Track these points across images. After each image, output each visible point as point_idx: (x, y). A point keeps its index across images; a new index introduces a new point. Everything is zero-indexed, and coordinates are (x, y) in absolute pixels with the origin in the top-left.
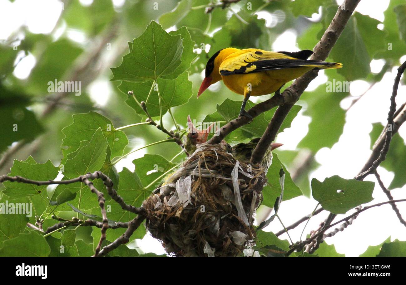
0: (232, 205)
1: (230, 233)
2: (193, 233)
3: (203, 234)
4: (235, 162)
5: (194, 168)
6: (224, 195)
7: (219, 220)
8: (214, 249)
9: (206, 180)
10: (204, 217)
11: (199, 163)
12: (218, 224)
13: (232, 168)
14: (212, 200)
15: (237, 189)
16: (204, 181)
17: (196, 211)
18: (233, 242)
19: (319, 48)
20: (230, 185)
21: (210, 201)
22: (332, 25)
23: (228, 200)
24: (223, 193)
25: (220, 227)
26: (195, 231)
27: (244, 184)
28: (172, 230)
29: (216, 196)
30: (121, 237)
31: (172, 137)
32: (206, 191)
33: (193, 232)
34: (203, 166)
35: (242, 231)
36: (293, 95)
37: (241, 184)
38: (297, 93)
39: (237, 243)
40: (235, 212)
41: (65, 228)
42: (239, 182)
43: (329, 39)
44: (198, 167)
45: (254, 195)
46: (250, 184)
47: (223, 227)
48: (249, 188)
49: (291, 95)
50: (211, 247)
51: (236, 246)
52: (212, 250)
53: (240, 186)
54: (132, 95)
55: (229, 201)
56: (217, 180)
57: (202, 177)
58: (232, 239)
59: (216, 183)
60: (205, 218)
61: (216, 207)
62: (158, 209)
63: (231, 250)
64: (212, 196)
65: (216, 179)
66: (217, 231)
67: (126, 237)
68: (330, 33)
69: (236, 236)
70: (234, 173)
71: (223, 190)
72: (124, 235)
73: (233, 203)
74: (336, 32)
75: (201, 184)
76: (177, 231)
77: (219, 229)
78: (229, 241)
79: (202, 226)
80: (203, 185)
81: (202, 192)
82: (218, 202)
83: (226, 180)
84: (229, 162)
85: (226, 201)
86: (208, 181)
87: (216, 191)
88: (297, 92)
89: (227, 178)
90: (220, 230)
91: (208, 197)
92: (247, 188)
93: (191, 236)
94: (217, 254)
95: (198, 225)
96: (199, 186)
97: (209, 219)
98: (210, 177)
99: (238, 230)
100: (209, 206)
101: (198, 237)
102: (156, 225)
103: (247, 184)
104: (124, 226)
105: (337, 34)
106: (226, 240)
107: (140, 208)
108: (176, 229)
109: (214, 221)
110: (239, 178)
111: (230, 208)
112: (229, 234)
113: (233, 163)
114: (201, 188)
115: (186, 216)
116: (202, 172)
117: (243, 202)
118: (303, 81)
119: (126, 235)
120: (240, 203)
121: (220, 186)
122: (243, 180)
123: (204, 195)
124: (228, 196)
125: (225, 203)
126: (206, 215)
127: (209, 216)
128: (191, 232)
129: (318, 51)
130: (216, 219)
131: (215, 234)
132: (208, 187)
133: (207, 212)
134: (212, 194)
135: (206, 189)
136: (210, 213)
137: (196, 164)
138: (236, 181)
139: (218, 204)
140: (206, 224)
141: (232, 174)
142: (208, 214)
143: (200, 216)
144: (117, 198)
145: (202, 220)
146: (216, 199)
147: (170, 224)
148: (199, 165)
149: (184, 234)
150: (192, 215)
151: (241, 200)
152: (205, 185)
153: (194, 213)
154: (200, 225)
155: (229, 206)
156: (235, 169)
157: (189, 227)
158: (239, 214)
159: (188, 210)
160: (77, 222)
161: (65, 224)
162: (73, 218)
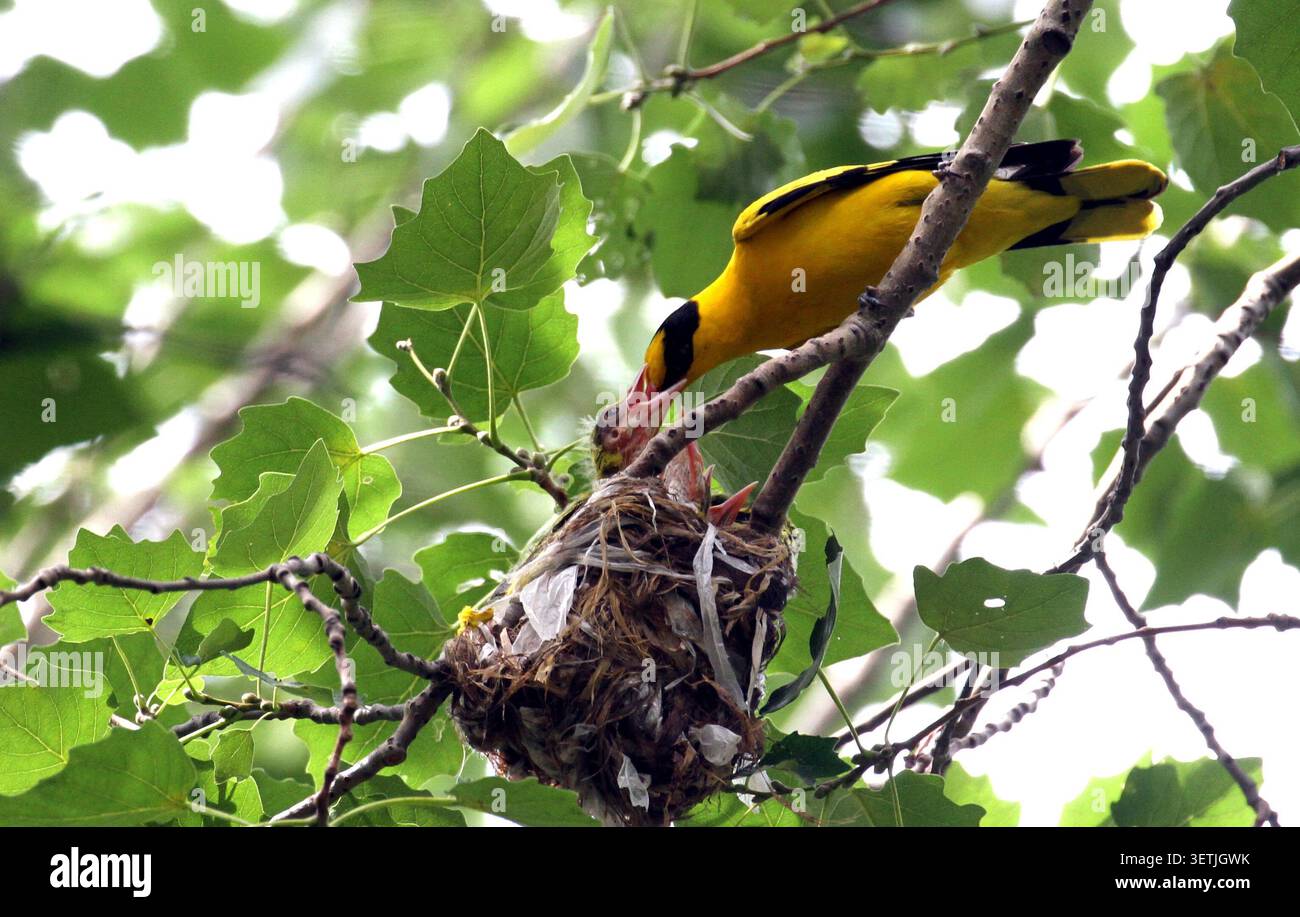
0: (697, 649)
1: (693, 729)
2: (587, 732)
3: (615, 736)
4: (703, 528)
5: (588, 544)
6: (673, 621)
7: (660, 695)
8: (648, 778)
9: (620, 581)
10: (619, 685)
11: (601, 530)
12: (657, 706)
13: (696, 544)
14: (637, 636)
15: (709, 606)
16: (616, 584)
17: (594, 671)
18: (701, 757)
19: (940, 200)
20: (689, 593)
21: (635, 641)
22: (976, 136)
23: (683, 637)
24: (668, 618)
25: (665, 713)
26: (593, 726)
27: (730, 590)
28: (528, 725)
29: (650, 626)
30: (384, 745)
31: (523, 465)
32: (623, 613)
33: (586, 728)
34: (613, 539)
35: (727, 725)
36: (867, 336)
37: (720, 590)
38: (877, 331)
39: (711, 761)
40: (706, 670)
41: (221, 727)
42: (717, 586)
43: (968, 176)
44: (598, 542)
45: (758, 623)
46: (747, 590)
47: (673, 714)
48: (744, 602)
49: (862, 335)
50: (639, 772)
51: (709, 766)
52: (642, 780)
53: (718, 596)
54: (409, 351)
55: (687, 638)
56: (653, 579)
57: (611, 572)
58: (697, 746)
59: (650, 589)
60: (621, 689)
61: (651, 657)
62: (485, 664)
63: (695, 779)
64: (638, 627)
65: (650, 576)
66: (655, 725)
67: (399, 745)
68: (970, 156)
69: (710, 737)
70: (702, 561)
71: (668, 608)
72: (391, 741)
73: (699, 644)
74: (988, 154)
75: (607, 592)
76: (542, 728)
77: (661, 718)
78: (691, 754)
79: (613, 710)
80: (612, 596)
81: (611, 617)
82: (656, 642)
83: (679, 579)
84: (687, 528)
85: (679, 639)
86: (627, 584)
87: (649, 612)
88: (879, 326)
89: (680, 573)
90: (663, 722)
91: (626, 630)
92: (738, 601)
93: (581, 741)
94: (657, 792)
95: (601, 708)
96: (602, 599)
97: (631, 692)
98: (632, 571)
99: (714, 721)
100: (632, 654)
101: (601, 743)
102: (481, 709)
103: (740, 589)
104: (391, 715)
105: (989, 160)
106: (682, 749)
107: (437, 663)
108: (536, 721)
109: (647, 697)
110: (714, 573)
111: (689, 658)
112: (689, 732)
113: (700, 531)
114: (608, 604)
115: (564, 685)
116: (609, 556)
117: (726, 640)
118: (895, 294)
119: (398, 740)
120: (719, 645)
121: (662, 596)
122: (727, 579)
123: (616, 623)
124: (683, 625)
125: (677, 646)
126: (622, 679)
127: (631, 682)
128: (581, 730)
129: (936, 209)
130: (652, 691)
131: (648, 735)
132: (626, 600)
133: (626, 671)
134: (638, 621)
135: (621, 607)
136: (634, 676)
137: (593, 533)
138: (705, 582)
139: (658, 648)
140: (623, 706)
141: (696, 562)
142: (627, 676)
143: (605, 683)
144: (371, 635)
145: (612, 693)
146: (649, 633)
147: (518, 708)
148: (602, 537)
149: (561, 736)
150: (583, 679)
151: (721, 635)
152: (617, 594)
153: (588, 676)
154: (607, 707)
155: (688, 653)
156: (703, 549)
157: (574, 716)
158: (716, 674)
159: (569, 667)
160: (256, 708)
161: (223, 715)
162: (246, 697)
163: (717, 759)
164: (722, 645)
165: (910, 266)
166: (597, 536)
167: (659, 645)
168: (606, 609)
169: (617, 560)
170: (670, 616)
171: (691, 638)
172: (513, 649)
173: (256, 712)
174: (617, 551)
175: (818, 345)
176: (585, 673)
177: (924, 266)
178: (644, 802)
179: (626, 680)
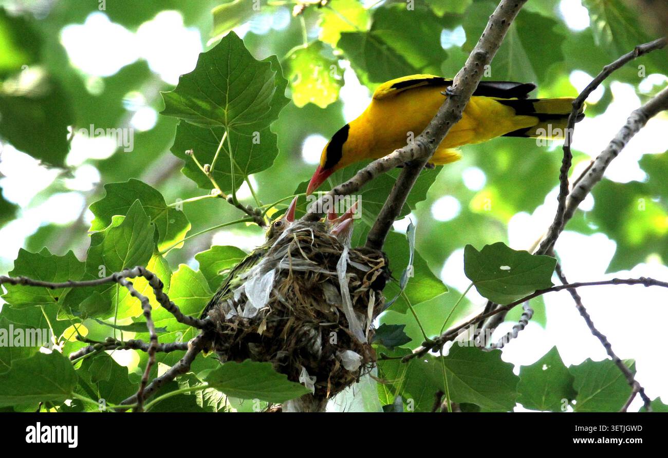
0: (339, 311)
1: (338, 353)
2: (283, 356)
3: (298, 357)
4: (342, 249)
5: (281, 258)
6: (327, 297)
7: (321, 335)
8: (315, 378)
9: (299, 277)
10: (298, 331)
11: (288, 250)
12: (319, 341)
13: (338, 257)
14: (308, 305)
15: (345, 289)
16: (297, 278)
17: (286, 323)
18: (342, 366)
19: (463, 76)
20: (335, 282)
21: (307, 308)
22: (481, 43)
23: (332, 305)
24: (324, 295)
25: (323, 345)
26: (286, 352)
27: (356, 280)
28: (252, 352)
29: (315, 300)
30: (179, 363)
31: (250, 214)
32: (301, 293)
33: (283, 353)
34: (295, 253)
35: (355, 351)
36: (425, 147)
37: (351, 280)
38: (431, 145)
39: (348, 369)
40: (344, 322)
41: (95, 354)
42: (349, 278)
43: (477, 64)
44: (287, 257)
45: (371, 296)
46: (365, 279)
47: (327, 345)
48: (363, 286)
49: (423, 147)
50: (310, 375)
51: (347, 372)
52: (312, 379)
53: (350, 283)
54: (191, 155)
55: (334, 306)
56: (316, 275)
57: (294, 272)
58: (341, 361)
59: (315, 280)
60: (301, 332)
61: (316, 316)
62: (231, 321)
63: (341, 378)
64: (309, 300)
65: (314, 273)
66: (318, 351)
67: (186, 363)
68: (478, 54)
69: (347, 357)
70: (341, 265)
71: (324, 290)
72: (182, 361)
73: (340, 308)
74: (487, 53)
75: (293, 282)
76: (260, 353)
77: (321, 347)
78: (338, 365)
79: (296, 343)
80: (295, 285)
81: (294, 294)
82: (318, 308)
83: (329, 275)
84: (334, 249)
85: (330, 306)
86: (303, 278)
87: (314, 292)
88: (431, 142)
89: (330, 271)
90: (322, 349)
91: (303, 302)
92: (360, 286)
93: (280, 360)
94: (320, 385)
95: (290, 343)
96: (290, 286)
97: (305, 334)
98: (306, 270)
99: (349, 348)
100: (306, 314)
101: (291, 361)
102: (227, 345)
103: (361, 280)
104: (182, 348)
105: (488, 56)
106: (333, 362)
107: (205, 321)
108: (257, 349)
109: (314, 336)
110: (348, 271)
111: (335, 316)
112: (336, 354)
113: (340, 250)
115: (271, 331)
116: (293, 263)
117: (354, 307)
118: (440, 126)
119: (186, 360)
120: (351, 309)
121: (321, 284)
122: (354, 275)
123: (297, 298)
124: (332, 298)
125: (329, 310)
126: (301, 327)
127: (305, 329)
128: (281, 354)
130: (317, 334)
131: (315, 356)
132: (302, 286)
133: (303, 323)
134: (308, 296)
135: (300, 290)
136: (307, 325)
137: (285, 251)
138: (343, 277)
139: (319, 311)
140: (301, 341)
141: (338, 267)
142: (303, 326)
143: (292, 329)
144: (169, 307)
145: (296, 335)
146: (314, 304)
147: (248, 343)
148: (289, 254)
149: (270, 357)
150: (280, 328)
151: (351, 304)
152: (298, 283)
153: (284, 326)
154: (293, 342)
155: (335, 313)
156: (342, 259)
157: (276, 347)
158: (349, 324)
159: (274, 321)
160: (113, 344)
161: (95, 348)
162: (107, 338)
163: (351, 368)
164: (352, 309)
165: (448, 111)
166: (287, 253)
167: (319, 309)
168: (292, 291)
169: (298, 265)
170: (325, 294)
171: (336, 305)
172: (245, 314)
173: (112, 346)
174: (299, 261)
175: (400, 153)
176: (282, 324)
177: (455, 111)
178: (313, 390)
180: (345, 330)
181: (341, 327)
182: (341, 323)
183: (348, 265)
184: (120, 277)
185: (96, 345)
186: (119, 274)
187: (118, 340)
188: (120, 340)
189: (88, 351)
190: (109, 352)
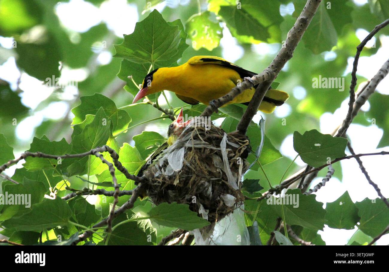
1: (221, 196)
4: (223, 134)
5: (187, 140)
6: (215, 163)
7: (211, 186)
8: (208, 211)
10: (198, 183)
11: (192, 135)
12: (210, 189)
13: (221, 139)
14: (204, 168)
15: (225, 158)
16: (197, 151)
17: (191, 178)
18: (224, 204)
19: (293, 32)
20: (219, 154)
22: (304, 12)
24: (213, 162)
25: (213, 191)
26: (191, 195)
27: (232, 153)
28: (171, 196)
29: (208, 164)
30: (127, 203)
31: (167, 114)
32: (199, 161)
33: (189, 196)
34: (196, 138)
35: (231, 194)
36: (271, 74)
37: (228, 153)
38: (274, 73)
39: (227, 205)
40: (225, 178)
41: (76, 198)
42: (228, 152)
43: (301, 25)
44: (191, 140)
46: (237, 152)
47: (215, 191)
48: (236, 156)
49: (270, 74)
50: (205, 209)
51: (227, 207)
52: (206, 211)
53: (228, 155)
54: (131, 79)
55: (219, 168)
57: (195, 148)
58: (223, 201)
59: (207, 153)
60: (199, 184)
61: (208, 174)
62: (158, 177)
63: (223, 211)
64: (204, 165)
65: (207, 149)
66: (210, 195)
67: (131, 203)
68: (302, 19)
69: (227, 198)
70: (223, 144)
71: (213, 158)
72: (129, 201)
73: (223, 170)
74: (307, 18)
75: (194, 154)
76: (175, 196)
77: (212, 193)
78: (222, 203)
79: (197, 190)
80: (196, 156)
81: (195, 161)
83: (216, 150)
84: (219, 134)
85: (217, 168)
86: (200, 152)
87: (207, 160)
88: (275, 71)
89: (216, 148)
90: (212, 194)
91: (201, 166)
92: (234, 156)
93: (187, 200)
94: (211, 215)
95: (193, 190)
96: (193, 157)
97: (202, 185)
98: (202, 147)
99: (228, 193)
100: (202, 173)
101: (193, 200)
102: (156, 192)
103: (235, 153)
104: (129, 193)
105: (308, 20)
106: (219, 202)
107: (142, 177)
108: (174, 194)
109: (207, 186)
110: (227, 148)
114: (195, 158)
115: (182, 183)
116: (195, 143)
117: (231, 168)
118: (279, 61)
119: (131, 201)
121: (211, 155)
122: (231, 149)
123: (197, 164)
124: (218, 164)
125: (216, 170)
126: (199, 181)
128: (187, 197)
129: (292, 35)
130: (209, 185)
131: (208, 198)
132: (200, 157)
133: (201, 178)
134: (204, 163)
135: (199, 159)
136: (203, 180)
138: (224, 151)
139: (210, 171)
140: (200, 189)
141: (221, 145)
142: (201, 180)
143: (194, 182)
144: (122, 169)
145: (196, 185)
146: (207, 167)
147: (168, 190)
148: (192, 138)
149: (181, 199)
150: (187, 181)
151: (229, 167)
152: (197, 155)
153: (189, 180)
154: (195, 189)
155: (220, 173)
156: (223, 141)
157: (185, 193)
158: (228, 179)
159: (183, 177)
160: (87, 192)
161: (77, 194)
162: (83, 188)
163: (229, 205)
164: (230, 170)
165: (284, 53)
166: (190, 137)
167: (210, 170)
168: (194, 159)
169: (197, 144)
170: (214, 161)
171: (220, 168)
172: (167, 173)
174: (198, 142)
175: (257, 78)
176: (188, 179)
177: (288, 53)
178: (207, 218)
179: (201, 181)
180: (226, 182)
181: (223, 181)
182: (223, 178)
183: (227, 144)
184: (96, 152)
185: (77, 192)
186: (94, 150)
187: (90, 189)
188: (92, 189)
189: (72, 196)
190: (84, 197)
